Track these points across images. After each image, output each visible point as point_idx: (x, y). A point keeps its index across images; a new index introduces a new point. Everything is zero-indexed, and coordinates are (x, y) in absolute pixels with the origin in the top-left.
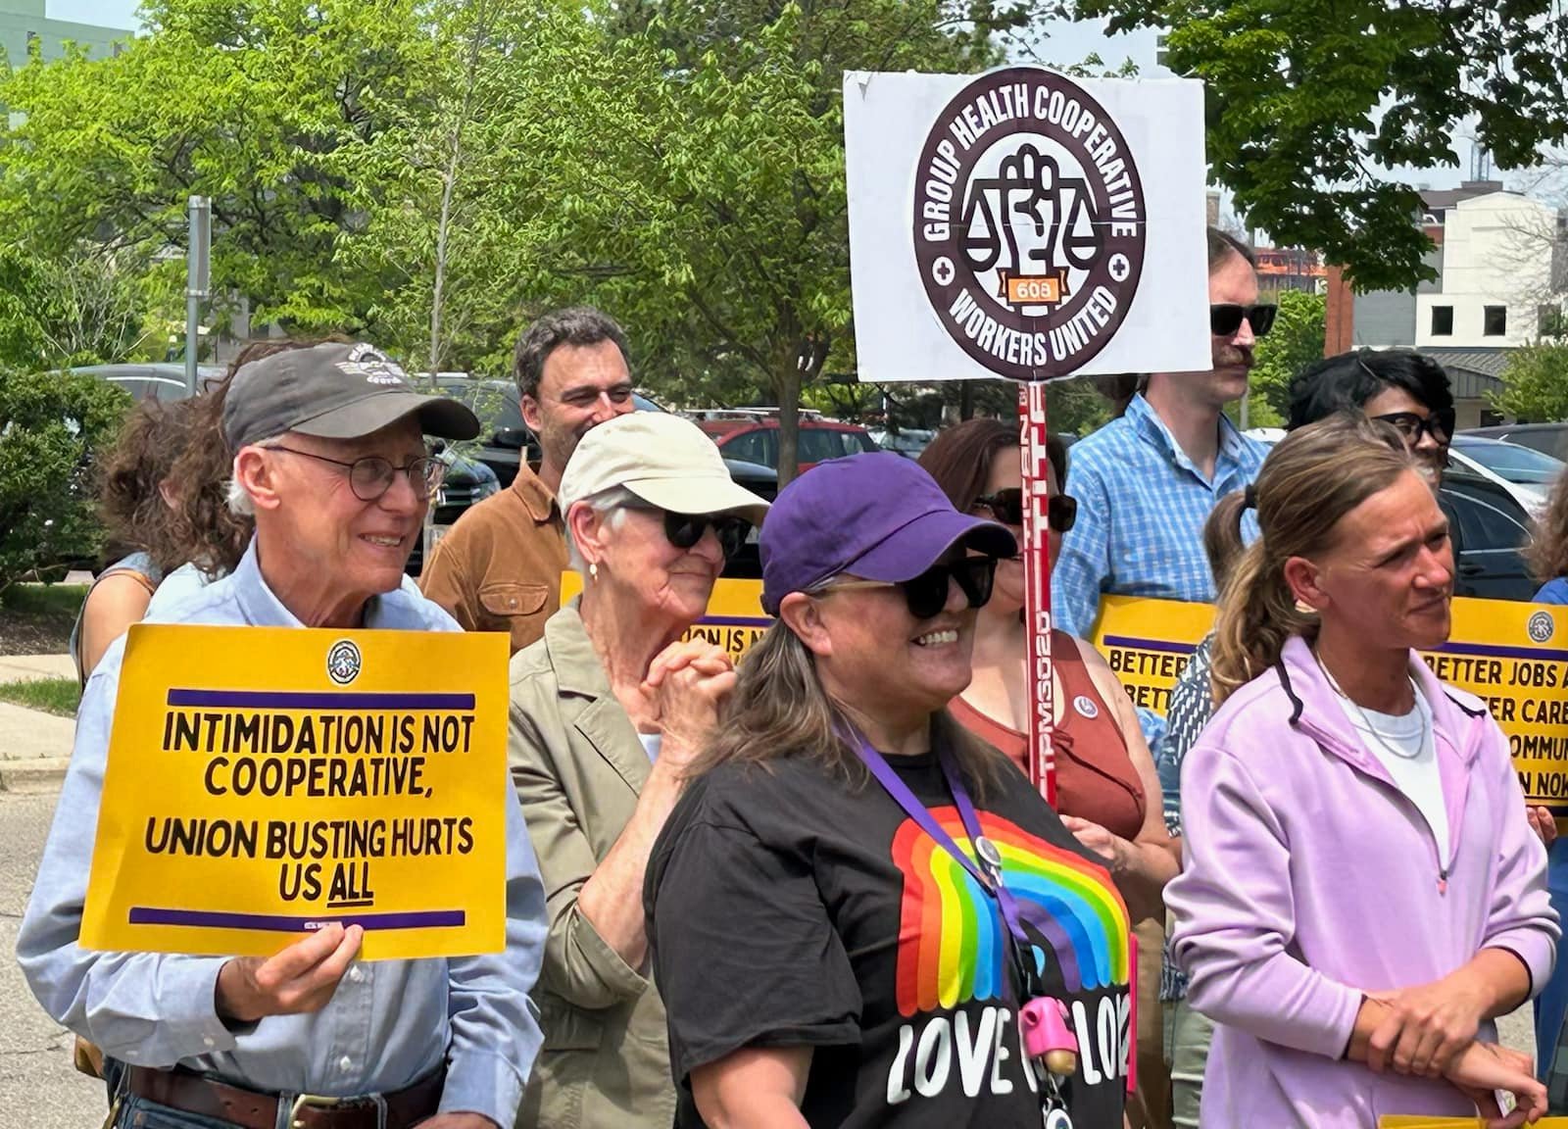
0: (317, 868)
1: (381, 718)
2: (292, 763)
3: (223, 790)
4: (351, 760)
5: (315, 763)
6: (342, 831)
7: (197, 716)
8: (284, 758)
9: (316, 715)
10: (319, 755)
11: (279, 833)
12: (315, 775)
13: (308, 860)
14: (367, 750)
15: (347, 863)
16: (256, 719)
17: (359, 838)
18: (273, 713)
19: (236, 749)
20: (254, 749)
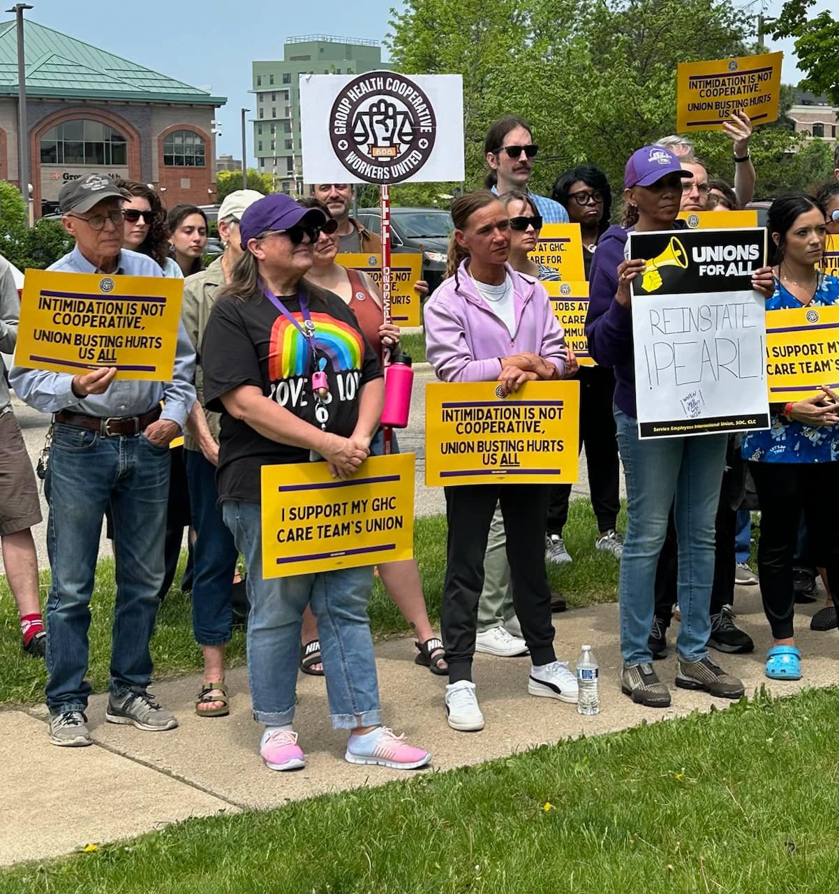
0: (93, 350)
1: (122, 304)
2: (84, 316)
3: (59, 323)
4: (109, 317)
5: (93, 317)
6: (104, 339)
7: (50, 300)
8: (82, 314)
9: (94, 302)
10: (95, 314)
11: (79, 339)
12: (93, 321)
13: (89, 347)
14: (116, 313)
15: (106, 349)
16: (72, 301)
17: (110, 341)
18: (78, 300)
19: (64, 310)
20: (71, 311)
